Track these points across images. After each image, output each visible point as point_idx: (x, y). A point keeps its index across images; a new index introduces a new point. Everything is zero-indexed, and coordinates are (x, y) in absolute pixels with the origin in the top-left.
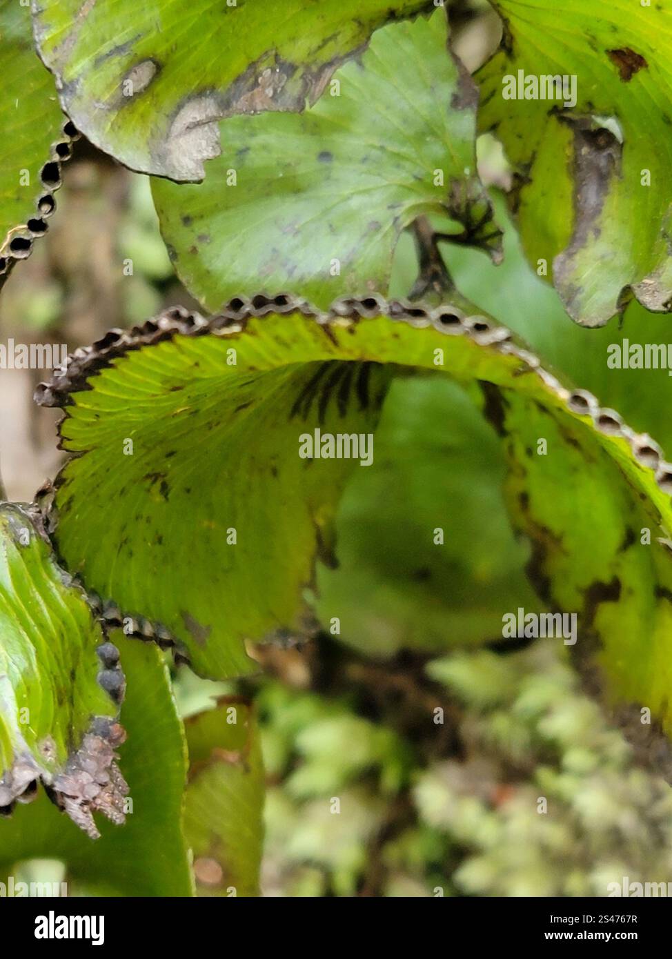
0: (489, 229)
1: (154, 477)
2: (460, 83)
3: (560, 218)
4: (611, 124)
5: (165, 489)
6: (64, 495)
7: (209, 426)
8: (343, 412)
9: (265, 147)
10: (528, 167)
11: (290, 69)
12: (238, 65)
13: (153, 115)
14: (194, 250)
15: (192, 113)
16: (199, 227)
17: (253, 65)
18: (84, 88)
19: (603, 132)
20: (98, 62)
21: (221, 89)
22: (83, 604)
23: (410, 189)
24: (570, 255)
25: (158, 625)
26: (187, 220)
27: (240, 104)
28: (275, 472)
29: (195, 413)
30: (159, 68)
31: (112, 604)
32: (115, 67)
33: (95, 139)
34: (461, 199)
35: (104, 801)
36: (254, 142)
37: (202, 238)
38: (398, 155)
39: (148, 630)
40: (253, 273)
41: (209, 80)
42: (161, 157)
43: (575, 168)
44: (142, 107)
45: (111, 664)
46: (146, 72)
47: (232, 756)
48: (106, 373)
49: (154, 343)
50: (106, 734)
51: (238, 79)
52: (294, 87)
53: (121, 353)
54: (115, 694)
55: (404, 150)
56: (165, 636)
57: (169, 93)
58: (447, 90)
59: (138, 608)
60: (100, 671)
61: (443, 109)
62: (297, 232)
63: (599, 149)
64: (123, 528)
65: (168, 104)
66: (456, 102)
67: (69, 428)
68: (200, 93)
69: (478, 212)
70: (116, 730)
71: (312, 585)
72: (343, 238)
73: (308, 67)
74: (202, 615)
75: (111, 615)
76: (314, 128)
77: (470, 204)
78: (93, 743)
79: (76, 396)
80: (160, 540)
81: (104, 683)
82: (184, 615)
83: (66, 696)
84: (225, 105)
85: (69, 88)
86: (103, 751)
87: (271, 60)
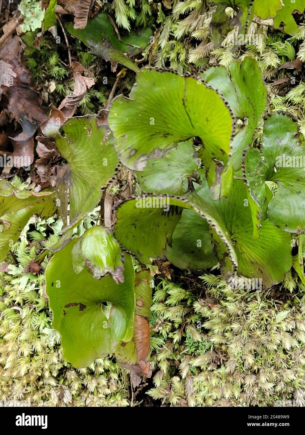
0: (200, 181)
1: (133, 224)
2: (195, 153)
3: (214, 179)
4: (222, 162)
5: (135, 227)
6: (116, 226)
7: (144, 215)
8: (173, 215)
9: (158, 163)
10: (208, 169)
11: (161, 150)
12: (151, 150)
13: (135, 160)
14: (143, 182)
15: (142, 159)
16: (144, 178)
17: (154, 150)
18: (123, 155)
19: (220, 164)
20: (126, 150)
21: (148, 154)
22: (118, 245)
23: (185, 172)
24: (214, 187)
25: (132, 252)
26: (142, 177)
27: (151, 157)
28: (158, 226)
29: (141, 213)
30: (136, 151)
31: (124, 247)
32: (128, 151)
33: (124, 164)
34: (195, 174)
35: (120, 279)
36: (156, 162)
37: (145, 180)
38: (183, 166)
39: (130, 252)
40: (154, 187)
41: (145, 153)
42: (135, 167)
43: (216, 170)
44: (133, 158)
45: (123, 256)
46: (134, 152)
47: (146, 280)
48: (124, 205)
49: (132, 199)
50: (121, 269)
51: (151, 152)
52: (161, 154)
53: (126, 201)
54: (123, 262)
55: (184, 165)
56: (133, 254)
57: (138, 155)
58: (192, 154)
59: (129, 249)
60: (121, 258)
61: (191, 158)
62: (163, 180)
63: (220, 167)
64: (127, 234)
65: (137, 157)
66: (194, 156)
67: (118, 214)
68: (143, 155)
69: (198, 177)
70: (123, 268)
71: (165, 249)
72: (172, 181)
73: (164, 150)
74: (141, 252)
75: (124, 249)
76: (167, 160)
77: (196, 175)
78: (119, 270)
79: (119, 208)
80: (134, 237)
81: (121, 260)
82: (138, 251)
83: (115, 260)
84: (148, 157)
85: (120, 155)
86: (120, 271)
87: (157, 149)
